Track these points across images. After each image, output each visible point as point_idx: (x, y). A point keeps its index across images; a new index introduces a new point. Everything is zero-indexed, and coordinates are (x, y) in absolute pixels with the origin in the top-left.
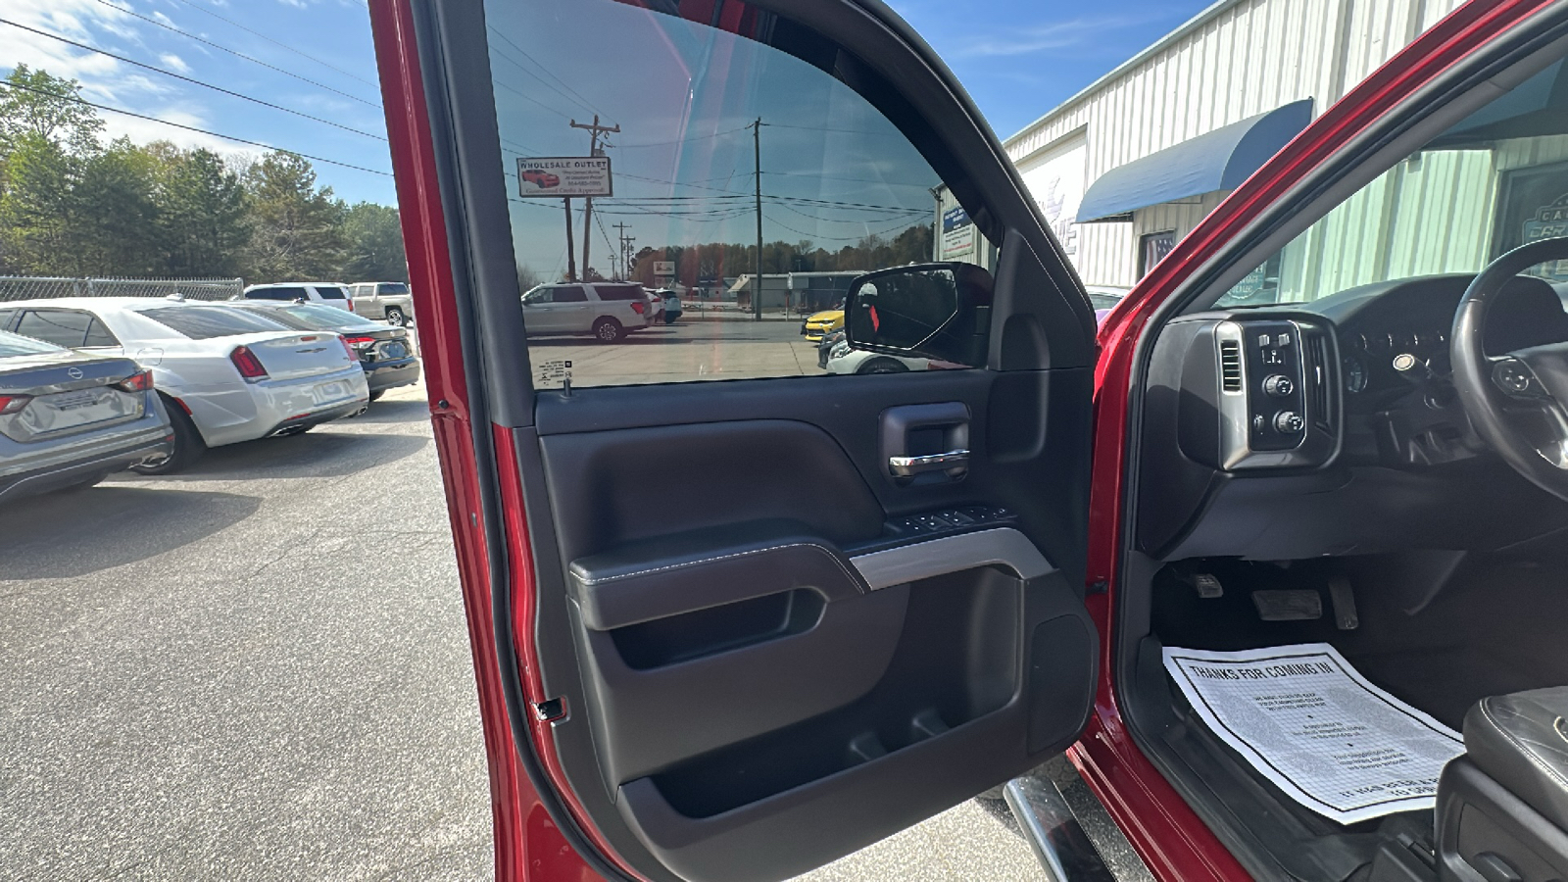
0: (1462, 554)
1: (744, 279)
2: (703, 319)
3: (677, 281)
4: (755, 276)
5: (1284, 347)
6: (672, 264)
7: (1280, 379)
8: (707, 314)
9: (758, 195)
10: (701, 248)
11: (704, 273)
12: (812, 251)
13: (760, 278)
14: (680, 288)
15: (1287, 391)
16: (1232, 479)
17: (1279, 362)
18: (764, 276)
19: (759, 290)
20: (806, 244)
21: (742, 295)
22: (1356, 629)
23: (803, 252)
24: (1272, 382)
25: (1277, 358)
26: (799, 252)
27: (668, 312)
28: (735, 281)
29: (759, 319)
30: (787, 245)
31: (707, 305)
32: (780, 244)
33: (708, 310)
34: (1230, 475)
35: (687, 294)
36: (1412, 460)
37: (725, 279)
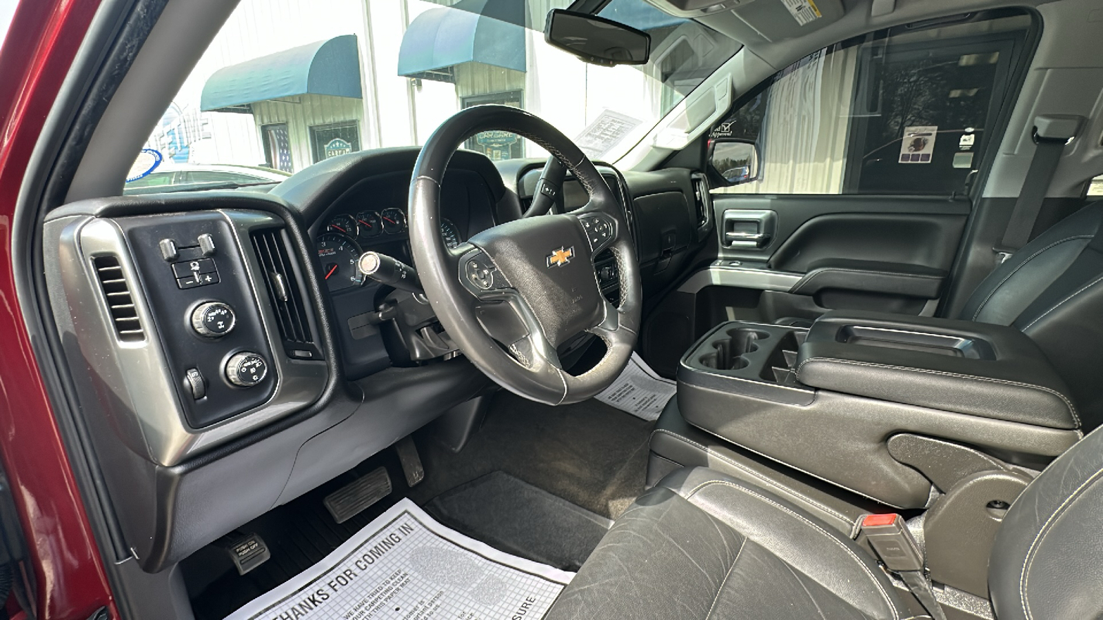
0: (477, 400)
5: (210, 254)
7: (212, 309)
15: (227, 326)
16: (183, 474)
17: (208, 279)
22: (423, 479)
24: (198, 315)
25: (202, 273)
34: (178, 470)
36: (418, 355)
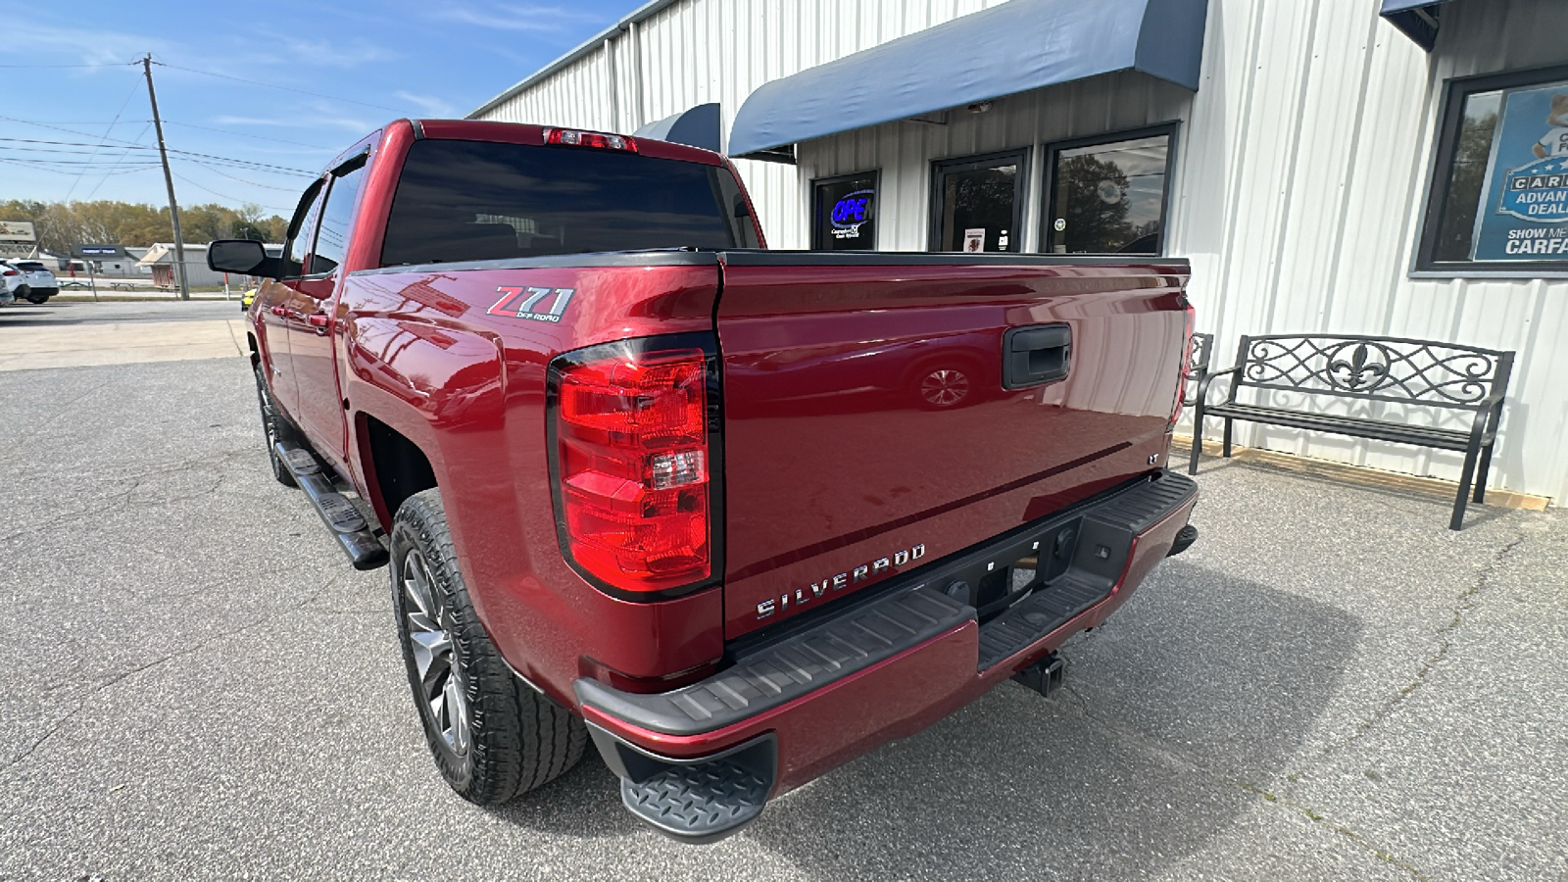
1: (159, 249)
2: (97, 299)
3: (40, 250)
4: (173, 246)
6: (28, 226)
8: (100, 294)
9: (163, 150)
10: (77, 206)
11: (88, 240)
12: (264, 218)
13: (180, 251)
14: (48, 260)
18: (185, 246)
19: (181, 265)
20: (254, 210)
21: (160, 270)
23: (249, 219)
26: (244, 219)
27: (32, 289)
28: (146, 252)
29: (186, 298)
30: (223, 210)
31: (98, 282)
32: (213, 207)
33: (103, 289)
35: (62, 269)
37: (127, 248)
